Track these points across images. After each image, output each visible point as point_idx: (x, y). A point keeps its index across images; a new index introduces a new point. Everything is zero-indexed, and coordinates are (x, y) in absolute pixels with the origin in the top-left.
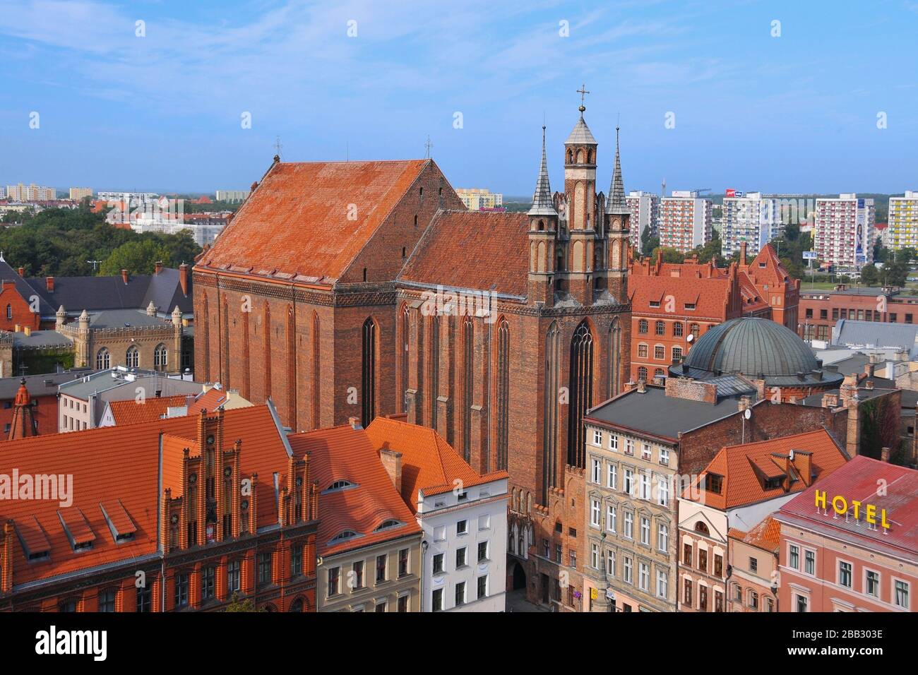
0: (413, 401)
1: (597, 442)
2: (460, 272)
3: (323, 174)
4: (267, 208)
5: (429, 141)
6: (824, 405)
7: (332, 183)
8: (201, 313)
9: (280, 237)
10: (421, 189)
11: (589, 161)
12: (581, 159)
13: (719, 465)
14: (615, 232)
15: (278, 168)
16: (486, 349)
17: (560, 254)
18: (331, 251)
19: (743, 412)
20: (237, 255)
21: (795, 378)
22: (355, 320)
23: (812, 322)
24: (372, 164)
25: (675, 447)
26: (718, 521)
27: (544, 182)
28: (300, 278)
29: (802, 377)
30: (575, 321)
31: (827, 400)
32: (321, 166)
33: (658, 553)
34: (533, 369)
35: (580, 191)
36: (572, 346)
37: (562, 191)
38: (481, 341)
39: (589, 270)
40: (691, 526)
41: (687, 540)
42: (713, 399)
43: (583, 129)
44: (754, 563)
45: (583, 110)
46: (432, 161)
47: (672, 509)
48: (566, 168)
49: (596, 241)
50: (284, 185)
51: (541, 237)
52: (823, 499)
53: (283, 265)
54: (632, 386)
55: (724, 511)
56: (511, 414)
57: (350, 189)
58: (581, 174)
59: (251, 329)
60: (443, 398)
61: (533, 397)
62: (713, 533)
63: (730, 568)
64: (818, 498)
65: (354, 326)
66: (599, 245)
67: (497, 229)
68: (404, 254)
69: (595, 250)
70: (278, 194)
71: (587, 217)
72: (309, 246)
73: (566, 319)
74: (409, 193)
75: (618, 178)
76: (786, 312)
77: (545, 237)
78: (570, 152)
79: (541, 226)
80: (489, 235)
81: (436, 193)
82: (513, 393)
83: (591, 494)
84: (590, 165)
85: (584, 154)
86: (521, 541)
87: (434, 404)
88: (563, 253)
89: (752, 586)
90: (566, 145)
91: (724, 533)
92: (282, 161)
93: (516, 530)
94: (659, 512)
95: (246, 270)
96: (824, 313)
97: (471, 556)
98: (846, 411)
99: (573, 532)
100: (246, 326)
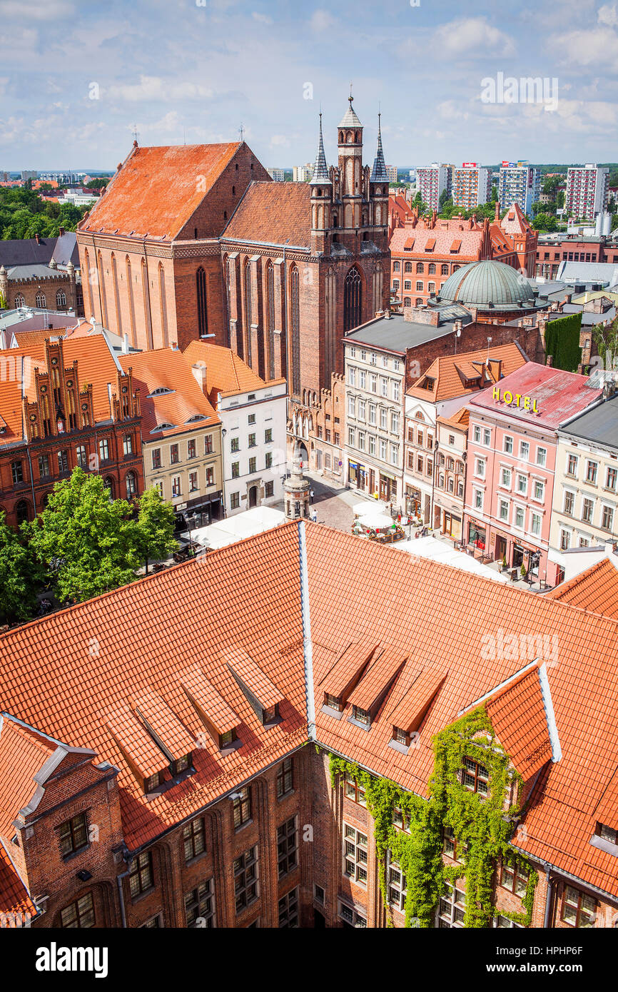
0: (235, 328)
1: (352, 357)
2: (265, 230)
3: (168, 155)
4: (129, 184)
5: (241, 127)
6: (520, 325)
7: (172, 162)
8: (85, 266)
9: (136, 206)
10: (237, 165)
11: (355, 142)
12: (351, 140)
13: (433, 372)
14: (378, 196)
15: (138, 152)
16: (283, 288)
17: (336, 215)
18: (171, 215)
19: (456, 332)
20: (107, 221)
21: (516, 305)
22: (192, 270)
23: (548, 263)
24: (202, 146)
25: (403, 359)
26: (430, 411)
27: (322, 157)
28: (150, 237)
29: (520, 305)
30: (346, 266)
31: (525, 322)
32: (166, 149)
33: (392, 434)
34: (316, 303)
35: (350, 163)
36: (345, 284)
37: (336, 164)
38: (280, 282)
39: (357, 226)
40: (412, 415)
41: (410, 424)
42: (436, 323)
43: (351, 115)
44: (452, 440)
45: (351, 100)
46: (244, 143)
47: (401, 403)
48: (339, 146)
49: (362, 204)
50: (141, 165)
51: (319, 202)
52: (497, 393)
53: (138, 228)
54: (381, 314)
55: (434, 403)
56: (301, 336)
57: (186, 166)
58: (350, 152)
59: (119, 277)
60: (255, 325)
61: (316, 323)
62: (427, 421)
63: (437, 443)
64: (494, 393)
65: (189, 273)
66: (366, 207)
67: (291, 195)
68: (225, 216)
69: (361, 211)
70: (136, 172)
71: (355, 185)
72: (157, 212)
73: (340, 264)
74: (227, 169)
75: (380, 153)
76: (527, 255)
77: (323, 202)
78: (341, 134)
79: (319, 193)
80: (286, 201)
81: (249, 168)
82: (303, 321)
83: (349, 393)
84: (358, 143)
85: (352, 136)
86: (304, 428)
87: (248, 330)
88: (338, 214)
89: (451, 455)
90: (339, 128)
91: (434, 419)
92: (139, 146)
93: (300, 419)
94: (392, 405)
95: (113, 232)
96: (557, 256)
97: (260, 439)
98: (538, 329)
99: (337, 420)
100: (115, 275)
